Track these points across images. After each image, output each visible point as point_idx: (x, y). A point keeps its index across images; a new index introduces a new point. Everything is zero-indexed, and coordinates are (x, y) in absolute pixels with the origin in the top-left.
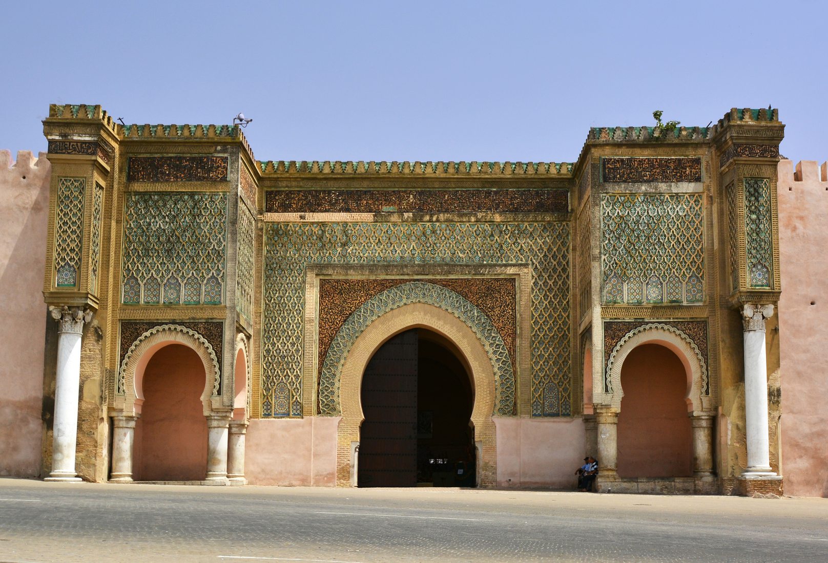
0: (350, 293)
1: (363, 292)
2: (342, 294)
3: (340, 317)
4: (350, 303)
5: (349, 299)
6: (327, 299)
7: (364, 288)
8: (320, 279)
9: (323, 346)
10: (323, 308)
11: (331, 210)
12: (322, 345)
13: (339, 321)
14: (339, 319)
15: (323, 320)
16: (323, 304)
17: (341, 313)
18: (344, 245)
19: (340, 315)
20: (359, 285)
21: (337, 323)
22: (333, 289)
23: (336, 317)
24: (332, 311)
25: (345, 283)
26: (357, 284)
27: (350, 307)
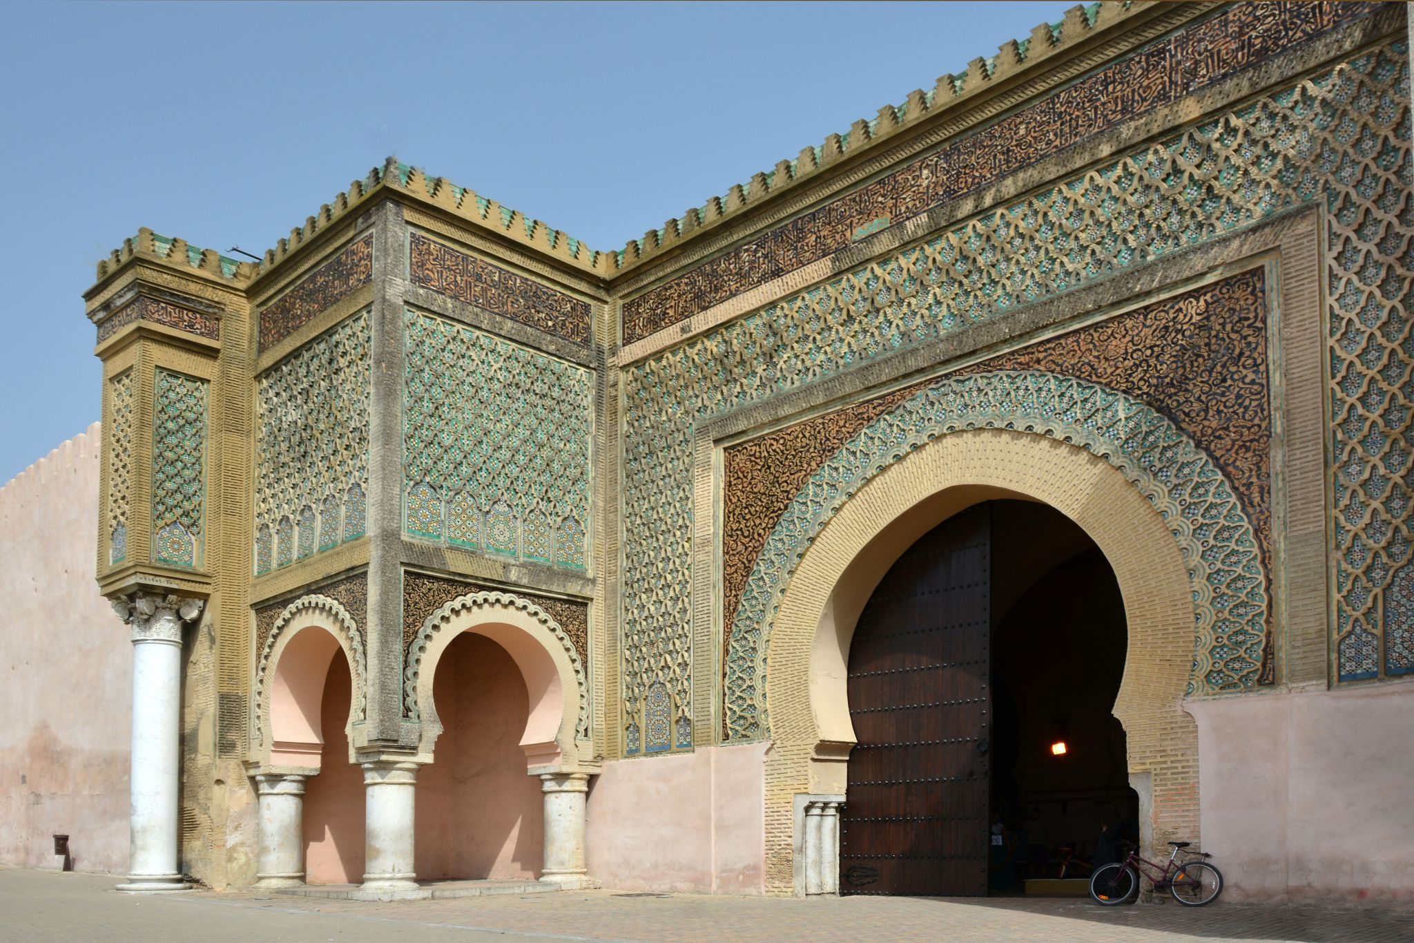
0: (786, 458)
1: (815, 448)
2: (769, 467)
3: (766, 520)
4: (786, 482)
5: (784, 473)
6: (740, 487)
7: (816, 438)
8: (725, 449)
9: (734, 592)
10: (731, 510)
11: (742, 289)
12: (731, 590)
13: (764, 529)
14: (764, 525)
15: (731, 536)
16: (730, 500)
17: (768, 509)
18: (770, 357)
19: (766, 516)
20: (804, 436)
21: (759, 535)
22: (751, 461)
23: (758, 521)
24: (750, 512)
25: (774, 439)
26: (801, 435)
27: (786, 491)
